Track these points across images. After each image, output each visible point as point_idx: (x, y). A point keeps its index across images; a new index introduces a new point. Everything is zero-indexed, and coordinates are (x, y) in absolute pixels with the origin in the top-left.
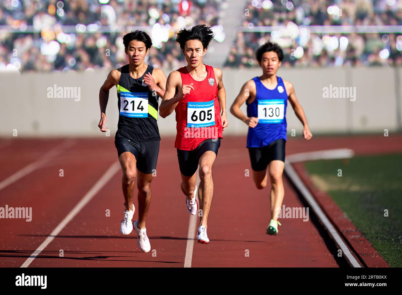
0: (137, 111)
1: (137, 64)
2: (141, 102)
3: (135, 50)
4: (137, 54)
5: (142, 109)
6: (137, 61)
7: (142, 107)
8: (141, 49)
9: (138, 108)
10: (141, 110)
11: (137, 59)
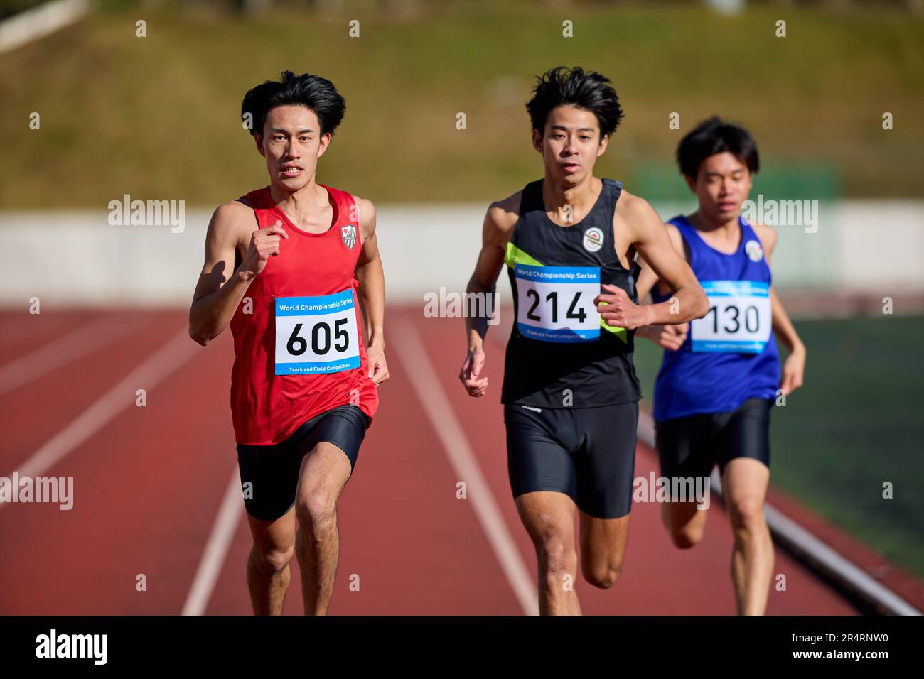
0: (564, 323)
1: (570, 178)
2: (578, 295)
3: (569, 136)
4: (573, 149)
5: (582, 316)
6: (573, 169)
7: (582, 310)
8: (586, 134)
9: (570, 315)
10: (578, 320)
11: (574, 165)
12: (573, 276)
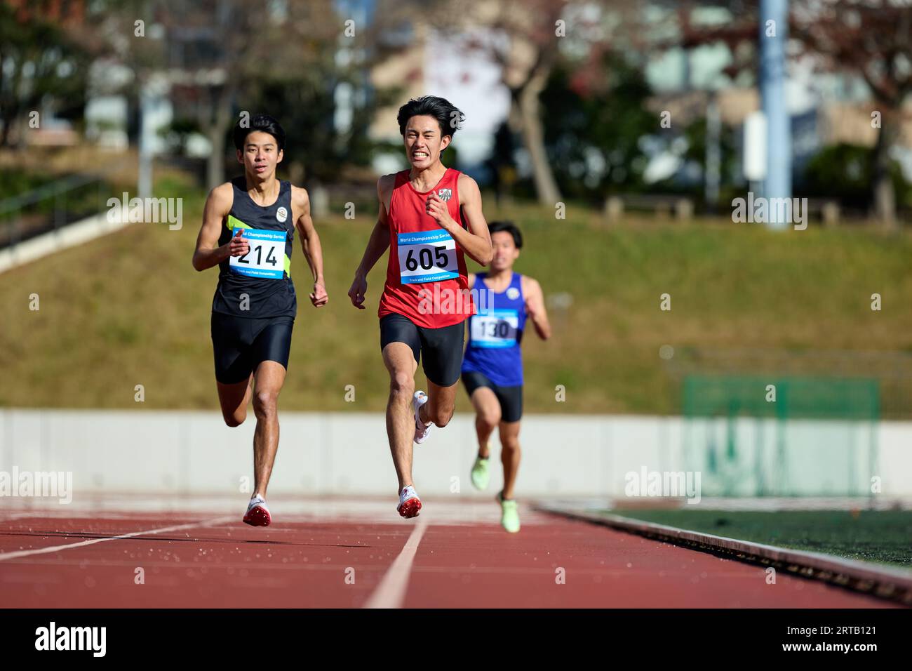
0: (265, 265)
1: (261, 176)
2: (273, 248)
3: (259, 150)
4: (262, 157)
5: (274, 262)
6: (263, 169)
7: (274, 258)
8: (269, 147)
9: (268, 261)
10: (272, 264)
11: (264, 166)
12: (271, 237)
